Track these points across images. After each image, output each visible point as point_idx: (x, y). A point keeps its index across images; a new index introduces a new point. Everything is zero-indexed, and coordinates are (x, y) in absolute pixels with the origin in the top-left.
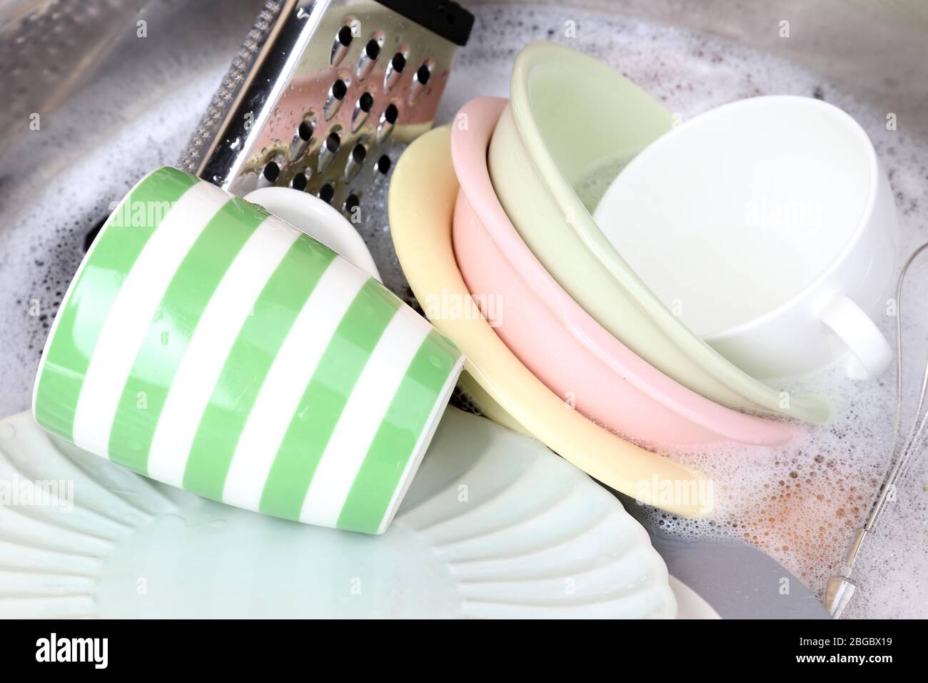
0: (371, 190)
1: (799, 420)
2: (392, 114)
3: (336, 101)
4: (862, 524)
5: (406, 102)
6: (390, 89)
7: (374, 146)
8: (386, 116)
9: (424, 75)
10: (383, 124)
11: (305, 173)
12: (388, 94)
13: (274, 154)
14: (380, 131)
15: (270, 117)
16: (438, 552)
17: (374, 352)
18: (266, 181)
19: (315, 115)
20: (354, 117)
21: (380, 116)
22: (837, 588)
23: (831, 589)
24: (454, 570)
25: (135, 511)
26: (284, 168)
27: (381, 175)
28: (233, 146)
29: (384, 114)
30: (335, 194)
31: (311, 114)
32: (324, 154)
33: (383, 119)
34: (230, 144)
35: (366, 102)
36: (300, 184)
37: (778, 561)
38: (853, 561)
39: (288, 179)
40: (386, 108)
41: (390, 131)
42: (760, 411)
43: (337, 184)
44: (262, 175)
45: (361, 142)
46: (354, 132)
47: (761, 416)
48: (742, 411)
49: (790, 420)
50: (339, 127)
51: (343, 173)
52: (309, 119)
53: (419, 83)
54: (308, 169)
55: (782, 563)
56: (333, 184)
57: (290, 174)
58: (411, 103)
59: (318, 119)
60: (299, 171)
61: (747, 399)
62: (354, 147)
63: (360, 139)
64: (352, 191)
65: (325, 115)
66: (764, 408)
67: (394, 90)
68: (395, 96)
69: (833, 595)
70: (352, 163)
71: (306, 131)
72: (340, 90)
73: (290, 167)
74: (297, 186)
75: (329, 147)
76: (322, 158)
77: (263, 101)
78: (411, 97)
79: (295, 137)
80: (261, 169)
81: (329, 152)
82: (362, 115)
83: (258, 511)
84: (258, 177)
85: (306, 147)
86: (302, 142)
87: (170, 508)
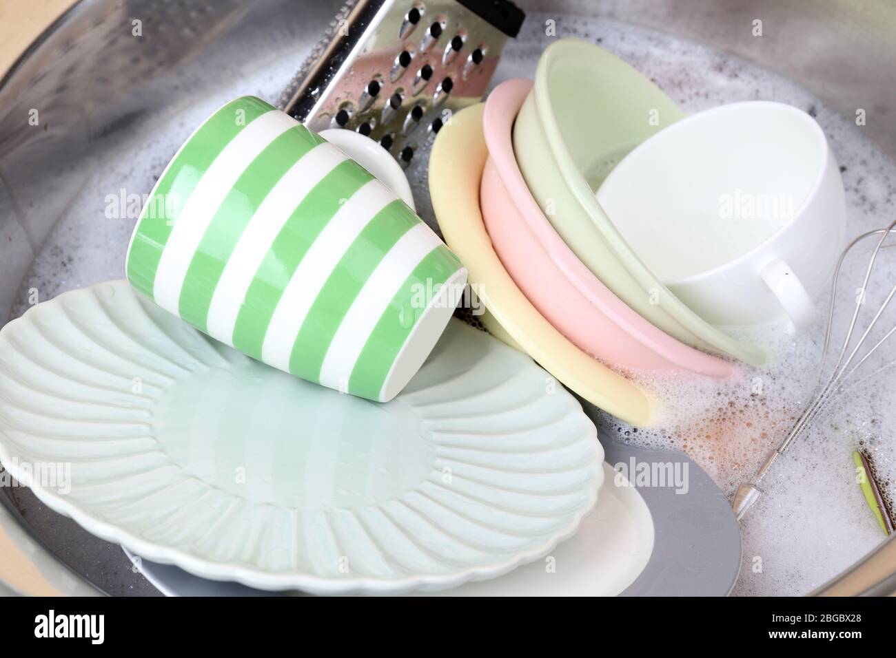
0: (424, 146)
1: (742, 362)
2: (448, 84)
3: (401, 68)
4: (777, 448)
5: (460, 76)
6: (448, 64)
7: (430, 109)
8: (443, 86)
9: (477, 56)
10: (439, 93)
11: (369, 122)
12: (446, 69)
13: (345, 104)
14: (437, 99)
15: (346, 74)
16: (428, 423)
17: (389, 253)
18: (337, 124)
19: (382, 77)
20: (416, 83)
21: (437, 86)
22: (747, 492)
23: (742, 493)
24: (436, 436)
25: (196, 362)
26: (353, 116)
27: (433, 134)
28: (313, 93)
29: (440, 85)
30: (393, 144)
31: (379, 75)
32: (388, 109)
33: (439, 88)
34: (311, 92)
35: (427, 73)
36: (365, 131)
37: (702, 466)
38: (763, 474)
39: (355, 125)
40: (443, 79)
41: (445, 99)
42: (710, 349)
43: (397, 136)
44: (334, 120)
45: (419, 105)
46: (414, 96)
47: (710, 354)
48: (695, 348)
49: (735, 360)
50: (401, 90)
51: (402, 128)
52: (378, 79)
53: (473, 63)
54: (373, 119)
55: (704, 469)
56: (393, 136)
57: (358, 122)
58: (464, 79)
59: (385, 80)
60: (365, 120)
61: (699, 339)
62: (413, 108)
63: (418, 102)
64: (409, 143)
65: (391, 79)
66: (714, 347)
67: (451, 65)
68: (450, 71)
69: (742, 498)
70: (410, 121)
71: (374, 89)
72: (405, 59)
73: (359, 117)
74: (362, 132)
75: (392, 104)
76: (385, 113)
77: (341, 60)
78: (465, 73)
79: (364, 93)
80: (333, 114)
81: (391, 109)
82: (423, 82)
83: (288, 371)
84: (330, 120)
85: (372, 102)
86: (369, 97)
87: (224, 364)
